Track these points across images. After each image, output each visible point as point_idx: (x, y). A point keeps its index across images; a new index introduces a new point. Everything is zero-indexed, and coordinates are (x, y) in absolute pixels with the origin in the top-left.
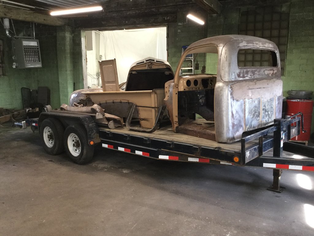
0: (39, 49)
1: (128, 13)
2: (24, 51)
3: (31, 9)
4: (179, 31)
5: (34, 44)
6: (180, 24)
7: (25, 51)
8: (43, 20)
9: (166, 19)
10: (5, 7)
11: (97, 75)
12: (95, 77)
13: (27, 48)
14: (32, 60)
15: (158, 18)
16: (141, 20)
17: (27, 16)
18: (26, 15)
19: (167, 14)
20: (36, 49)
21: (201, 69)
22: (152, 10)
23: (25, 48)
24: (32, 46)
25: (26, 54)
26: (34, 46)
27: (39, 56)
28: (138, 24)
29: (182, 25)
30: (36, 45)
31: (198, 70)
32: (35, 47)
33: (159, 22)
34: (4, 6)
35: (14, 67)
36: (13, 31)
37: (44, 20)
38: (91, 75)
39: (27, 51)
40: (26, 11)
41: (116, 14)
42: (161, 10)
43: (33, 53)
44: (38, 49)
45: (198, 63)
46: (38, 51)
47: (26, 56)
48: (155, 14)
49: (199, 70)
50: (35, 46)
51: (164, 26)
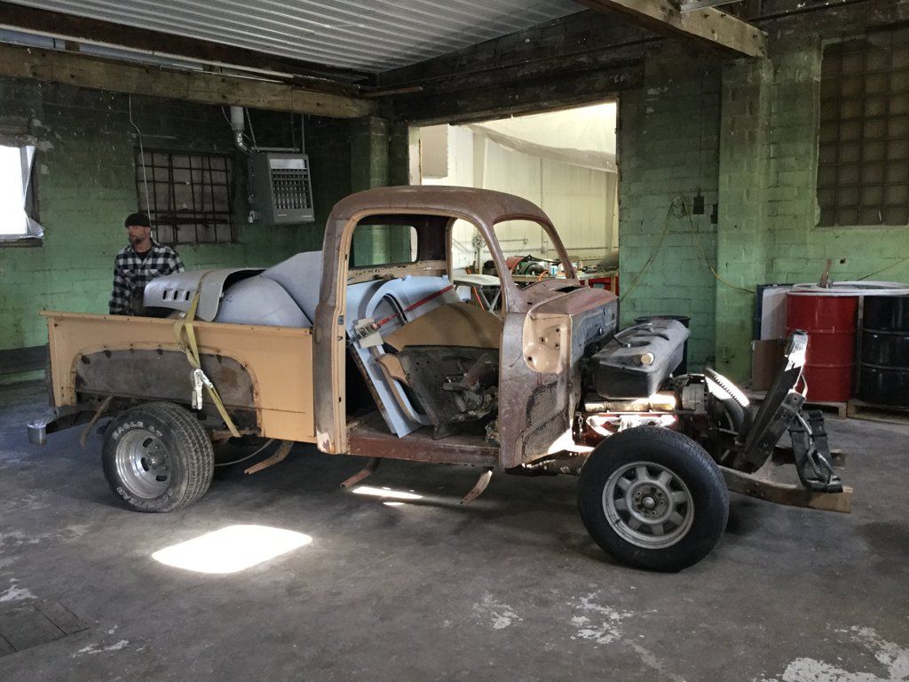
0: (309, 177)
1: (519, 74)
2: (272, 184)
3: (286, 81)
4: (650, 110)
5: (297, 164)
6: (651, 92)
7: (275, 182)
8: (315, 107)
9: (616, 81)
10: (223, 81)
11: (474, 244)
12: (470, 247)
13: (279, 176)
14: (291, 204)
15: (596, 80)
16: (553, 88)
17: (274, 98)
18: (275, 95)
19: (618, 66)
20: (301, 176)
21: (709, 211)
22: (581, 59)
23: (275, 176)
24: (292, 170)
25: (276, 189)
26: (296, 170)
27: (307, 194)
28: (545, 100)
29: (658, 93)
30: (302, 167)
31: (701, 215)
32: (300, 173)
33: (597, 91)
34: (221, 78)
35: (251, 220)
36: (250, 135)
37: (318, 104)
38: (459, 243)
39: (279, 182)
40: (272, 85)
41: (489, 80)
42: (603, 59)
43: (293, 188)
44: (306, 176)
45: (702, 194)
46: (306, 182)
47: (277, 195)
48: (587, 69)
49: (705, 215)
50: (300, 170)
51: (611, 100)
